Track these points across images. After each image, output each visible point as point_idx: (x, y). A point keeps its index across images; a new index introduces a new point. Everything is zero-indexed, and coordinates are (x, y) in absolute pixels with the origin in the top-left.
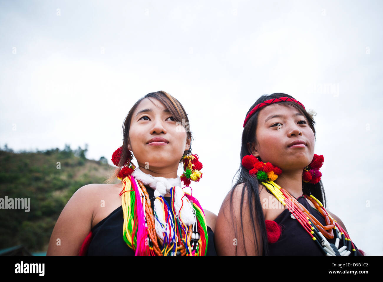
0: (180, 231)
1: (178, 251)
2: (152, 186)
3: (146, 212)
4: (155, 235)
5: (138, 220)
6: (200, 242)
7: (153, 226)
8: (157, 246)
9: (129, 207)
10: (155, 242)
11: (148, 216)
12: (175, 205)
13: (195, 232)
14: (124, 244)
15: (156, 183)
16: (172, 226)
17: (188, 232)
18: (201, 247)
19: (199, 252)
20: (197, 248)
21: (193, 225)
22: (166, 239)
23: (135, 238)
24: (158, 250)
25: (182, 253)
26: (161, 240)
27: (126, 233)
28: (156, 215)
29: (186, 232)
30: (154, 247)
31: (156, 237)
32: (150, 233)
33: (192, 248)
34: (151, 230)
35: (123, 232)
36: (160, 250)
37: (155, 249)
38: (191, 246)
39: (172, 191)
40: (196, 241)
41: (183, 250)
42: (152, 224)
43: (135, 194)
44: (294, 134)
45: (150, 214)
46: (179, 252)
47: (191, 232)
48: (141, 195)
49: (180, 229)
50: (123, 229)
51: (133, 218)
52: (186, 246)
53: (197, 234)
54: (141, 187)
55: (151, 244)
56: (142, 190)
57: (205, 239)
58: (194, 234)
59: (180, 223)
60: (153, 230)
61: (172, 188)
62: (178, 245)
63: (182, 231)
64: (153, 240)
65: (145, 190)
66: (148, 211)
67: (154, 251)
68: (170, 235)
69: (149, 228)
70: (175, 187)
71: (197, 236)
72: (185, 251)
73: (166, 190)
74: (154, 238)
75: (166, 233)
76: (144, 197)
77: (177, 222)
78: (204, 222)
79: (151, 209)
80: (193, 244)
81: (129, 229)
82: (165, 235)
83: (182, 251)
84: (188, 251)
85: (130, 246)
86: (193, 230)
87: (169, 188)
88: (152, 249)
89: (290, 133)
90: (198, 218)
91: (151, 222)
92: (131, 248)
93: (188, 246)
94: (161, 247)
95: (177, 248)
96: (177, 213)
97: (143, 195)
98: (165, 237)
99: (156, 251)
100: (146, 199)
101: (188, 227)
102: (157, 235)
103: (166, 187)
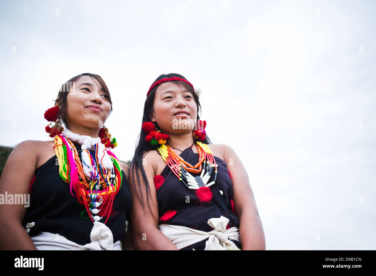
0: (102, 173)
1: (100, 184)
2: (80, 142)
3: (75, 160)
4: (83, 174)
5: (70, 165)
6: (117, 179)
7: (81, 168)
8: (86, 181)
9: (62, 156)
10: (84, 178)
11: (77, 162)
12: (98, 155)
13: (113, 174)
14: (61, 179)
15: (84, 140)
16: (96, 169)
17: (108, 173)
18: (117, 182)
19: (116, 185)
20: (114, 183)
21: (111, 169)
22: (92, 176)
23: (69, 176)
24: (86, 184)
25: (104, 186)
26: (88, 178)
27: (62, 172)
28: (84, 162)
29: (106, 173)
30: (83, 182)
31: (84, 176)
32: (79, 173)
33: (111, 183)
34: (80, 171)
35: (59, 172)
36: (87, 184)
37: (84, 183)
38: (110, 182)
39: (96, 146)
40: (113, 179)
41: (105, 184)
42: (80, 167)
43: (67, 147)
44: (180, 106)
45: (78, 161)
46: (101, 186)
47: (109, 173)
48: (70, 148)
49: (102, 171)
50: (59, 170)
51: (66, 163)
52: (106, 181)
53: (114, 175)
54: (70, 143)
55: (81, 180)
56: (71, 145)
57: (120, 177)
58: (112, 174)
59: (101, 167)
60: (81, 171)
61: (95, 145)
62: (101, 181)
63: (103, 172)
64: (82, 177)
65: (73, 145)
66: (77, 159)
67: (83, 184)
68: (95, 174)
69: (79, 169)
70: (98, 144)
71: (114, 176)
72: (105, 185)
73: (91, 146)
74: (83, 176)
75: (92, 172)
76: (73, 150)
77: (99, 167)
78: (119, 167)
79: (79, 158)
80: (111, 181)
81: (64, 170)
82: (91, 173)
83: (103, 185)
84: (108, 185)
85: (66, 180)
86: (111, 172)
87: (94, 144)
88: (82, 183)
89: (177, 105)
90: (115, 165)
91: (79, 167)
92: (66, 182)
93: (108, 182)
94: (89, 182)
95: (100, 182)
96: (100, 161)
97: (72, 148)
98: (91, 175)
99: (85, 184)
100: (75, 151)
101: (108, 170)
102: (85, 175)
103: (91, 143)
